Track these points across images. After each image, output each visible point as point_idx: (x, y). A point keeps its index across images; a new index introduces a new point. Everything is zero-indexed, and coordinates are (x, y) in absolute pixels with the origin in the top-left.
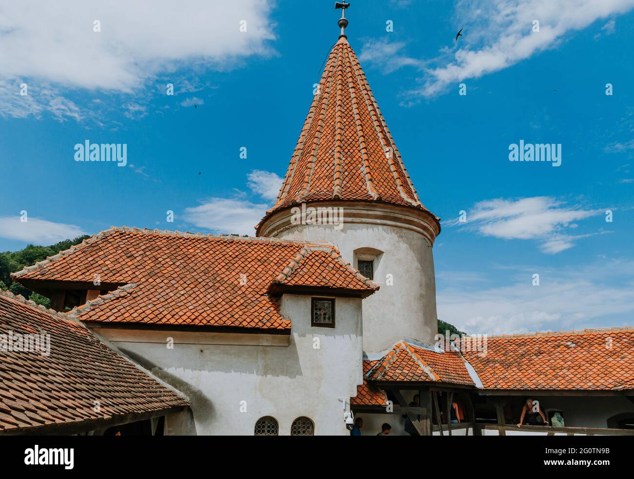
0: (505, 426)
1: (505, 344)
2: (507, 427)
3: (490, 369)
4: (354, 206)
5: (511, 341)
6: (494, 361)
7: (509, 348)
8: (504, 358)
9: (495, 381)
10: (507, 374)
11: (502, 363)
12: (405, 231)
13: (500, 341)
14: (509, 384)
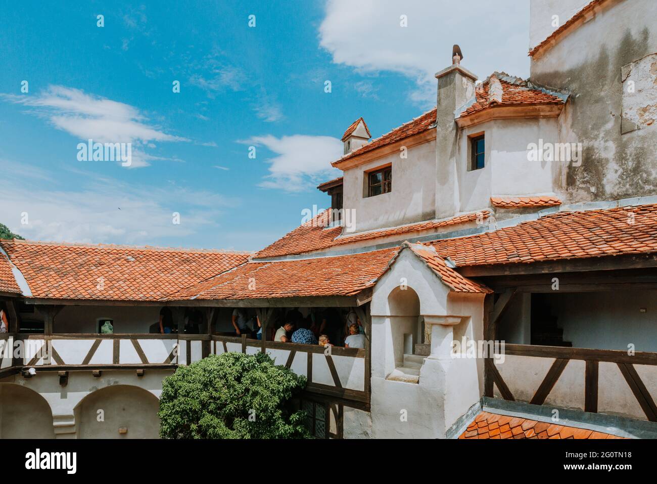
0: (52, 335)
1: (64, 252)
2: (54, 336)
3: (43, 277)
5: (71, 249)
6: (49, 269)
7: (68, 256)
8: (61, 266)
9: (47, 289)
10: (62, 282)
11: (57, 271)
13: (58, 248)
14: (62, 293)
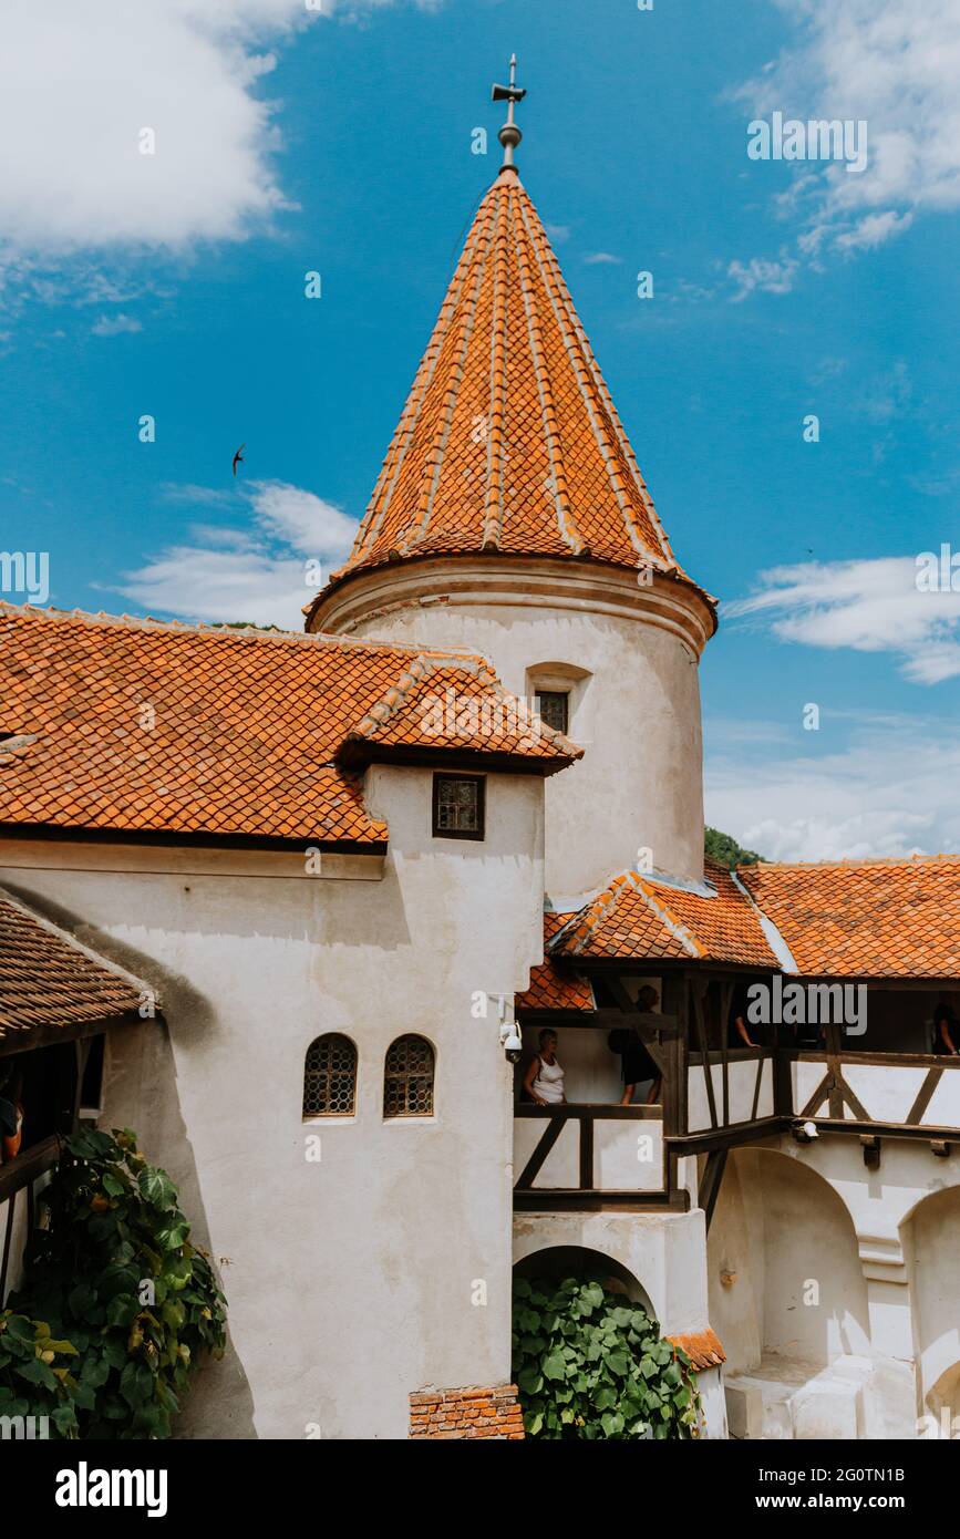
0: (841, 1054)
1: (848, 879)
2: (844, 1057)
3: (814, 933)
4: (529, 566)
5: (859, 873)
6: (823, 917)
7: (856, 888)
8: (844, 909)
9: (822, 959)
10: (849, 943)
11: (839, 920)
12: (640, 626)
13: (836, 873)
14: (852, 965)
